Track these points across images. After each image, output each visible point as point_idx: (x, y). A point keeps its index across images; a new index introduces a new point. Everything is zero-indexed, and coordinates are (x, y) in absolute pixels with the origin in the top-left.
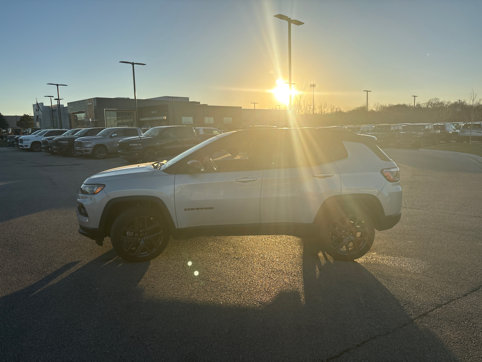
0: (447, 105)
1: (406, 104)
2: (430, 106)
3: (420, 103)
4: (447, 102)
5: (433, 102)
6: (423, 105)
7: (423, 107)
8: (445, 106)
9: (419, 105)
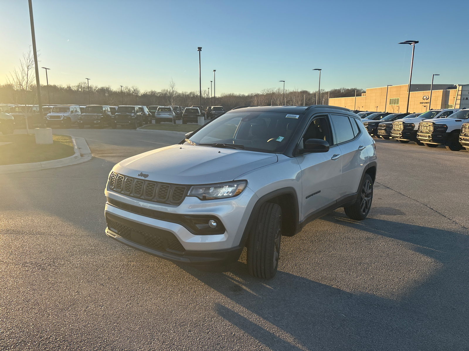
0: (95, 90)
1: (56, 86)
2: (80, 90)
3: (71, 86)
4: (95, 87)
5: (83, 86)
6: (74, 88)
7: (74, 90)
8: (94, 90)
9: (70, 87)
